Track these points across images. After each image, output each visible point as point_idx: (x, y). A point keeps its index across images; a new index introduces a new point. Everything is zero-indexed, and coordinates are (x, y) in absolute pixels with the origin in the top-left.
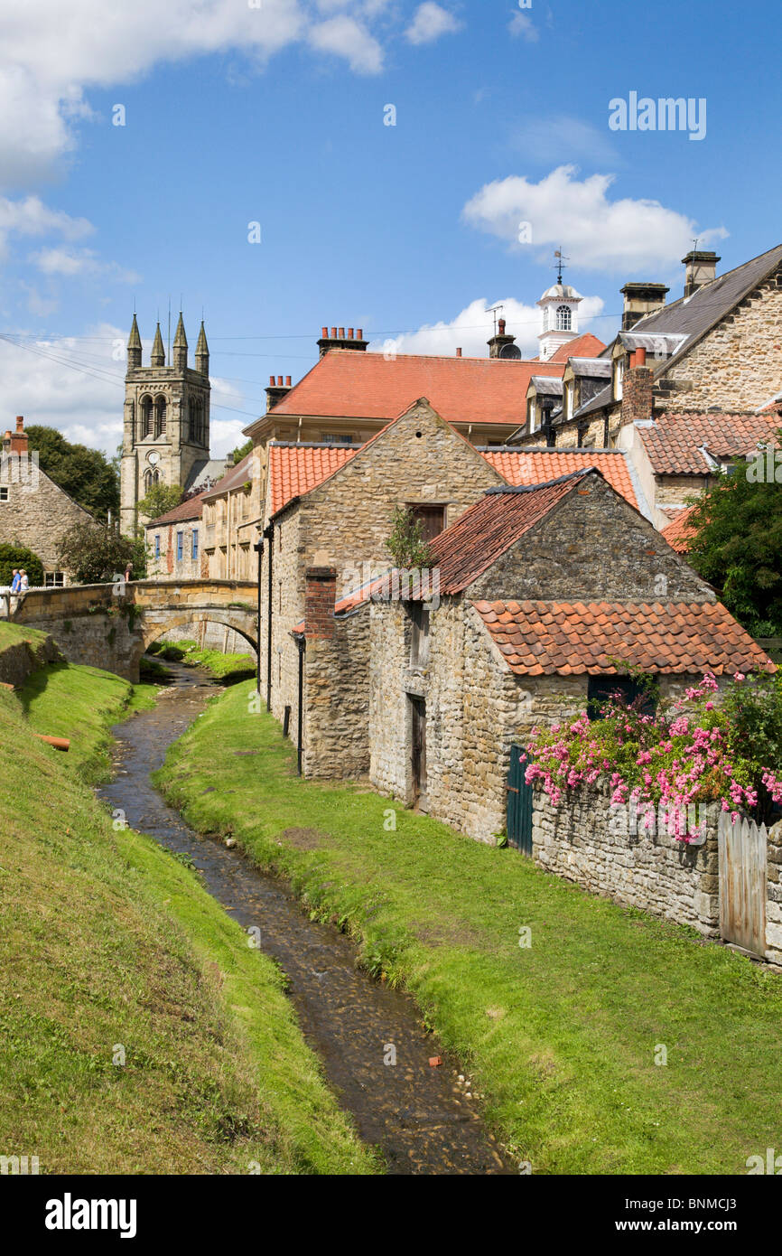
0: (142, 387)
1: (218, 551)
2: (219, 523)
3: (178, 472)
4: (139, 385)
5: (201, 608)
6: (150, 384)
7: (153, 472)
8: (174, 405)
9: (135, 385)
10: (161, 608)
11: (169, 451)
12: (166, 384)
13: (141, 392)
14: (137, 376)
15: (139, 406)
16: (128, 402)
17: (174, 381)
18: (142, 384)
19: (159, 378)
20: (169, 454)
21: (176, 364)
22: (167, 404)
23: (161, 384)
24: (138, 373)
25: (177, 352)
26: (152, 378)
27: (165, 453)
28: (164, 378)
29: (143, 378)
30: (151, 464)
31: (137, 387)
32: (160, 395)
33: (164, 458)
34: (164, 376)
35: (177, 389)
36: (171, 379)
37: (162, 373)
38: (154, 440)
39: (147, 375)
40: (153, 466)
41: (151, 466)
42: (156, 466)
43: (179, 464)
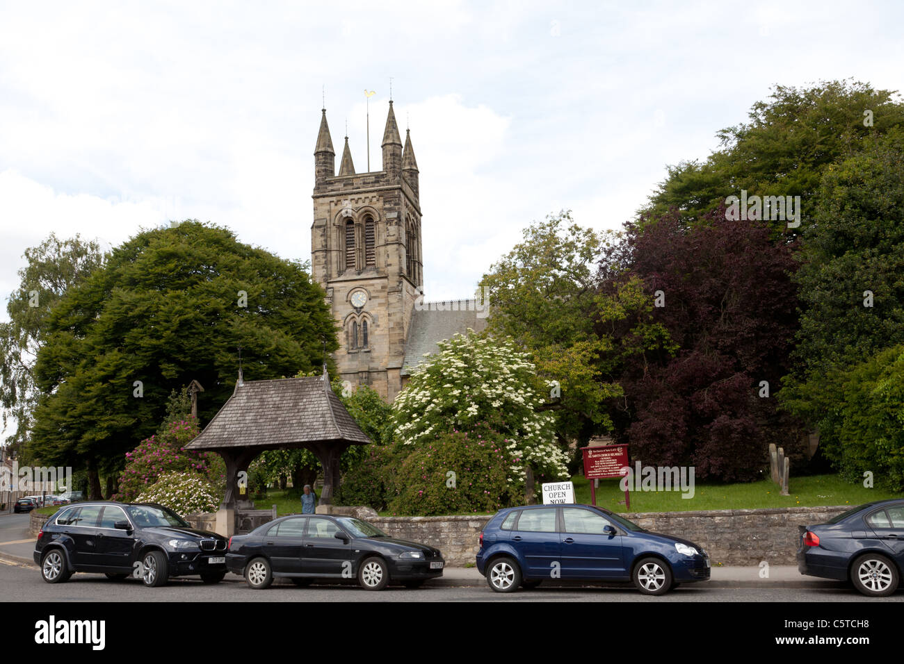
0: (338, 201)
3: (400, 315)
4: (334, 199)
6: (349, 197)
7: (358, 320)
8: (389, 222)
9: (327, 200)
11: (384, 287)
12: (375, 194)
13: (337, 208)
14: (330, 188)
15: (334, 228)
16: (318, 223)
17: (387, 190)
18: (339, 198)
19: (363, 187)
20: (384, 291)
21: (388, 168)
22: (377, 223)
23: (367, 195)
24: (332, 183)
25: (389, 151)
26: (353, 189)
27: (377, 291)
28: (371, 187)
29: (339, 190)
30: (356, 308)
31: (331, 202)
32: (366, 211)
33: (374, 297)
34: (371, 185)
35: (391, 201)
36: (382, 187)
37: (368, 181)
38: (359, 274)
39: (345, 185)
40: (359, 310)
41: (355, 311)
42: (362, 310)
43: (400, 304)
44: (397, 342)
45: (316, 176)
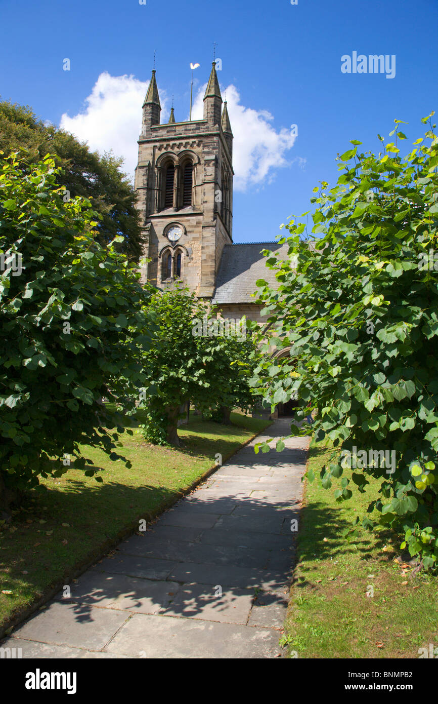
3: (213, 248)
4: (158, 144)
6: (171, 143)
7: (173, 252)
8: (207, 162)
9: (152, 145)
11: (198, 223)
12: (195, 140)
13: (158, 153)
14: (154, 134)
15: (156, 169)
16: (141, 165)
17: (206, 135)
18: (162, 143)
19: (185, 134)
20: (199, 227)
21: (209, 116)
22: (196, 165)
23: (188, 141)
24: (157, 131)
25: (210, 102)
26: (175, 135)
27: (192, 226)
28: (192, 133)
29: (163, 136)
30: (171, 241)
31: (155, 147)
32: (186, 155)
33: (190, 232)
34: (192, 131)
35: (209, 146)
36: (202, 133)
37: (190, 128)
38: (177, 210)
39: (168, 132)
40: (175, 244)
41: (170, 244)
42: (177, 243)
43: (214, 238)
44: (209, 273)
45: (144, 125)
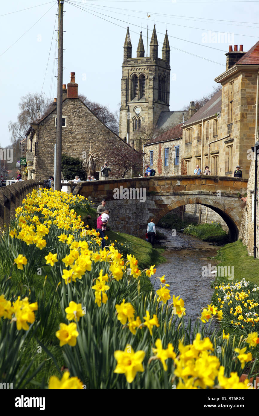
0: (132, 69)
1: (194, 159)
2: (195, 142)
3: (152, 118)
4: (130, 68)
5: (195, 195)
6: (136, 68)
7: (137, 119)
8: (150, 79)
10: (168, 194)
11: (147, 106)
12: (146, 67)
13: (131, 72)
14: (129, 63)
15: (130, 80)
16: (124, 78)
17: (150, 65)
18: (132, 68)
19: (142, 64)
20: (147, 108)
21: (151, 56)
22: (146, 79)
23: (143, 67)
24: (130, 61)
25: (152, 48)
26: (137, 65)
27: (145, 108)
29: (132, 64)
30: (136, 114)
31: (129, 69)
32: (142, 74)
33: (144, 110)
34: (144, 63)
35: (151, 70)
36: (148, 64)
37: (143, 61)
38: (139, 100)
39: (134, 62)
40: (138, 115)
41: (136, 115)
42: (139, 115)
43: (152, 114)
44: (151, 129)
45: (124, 58)
